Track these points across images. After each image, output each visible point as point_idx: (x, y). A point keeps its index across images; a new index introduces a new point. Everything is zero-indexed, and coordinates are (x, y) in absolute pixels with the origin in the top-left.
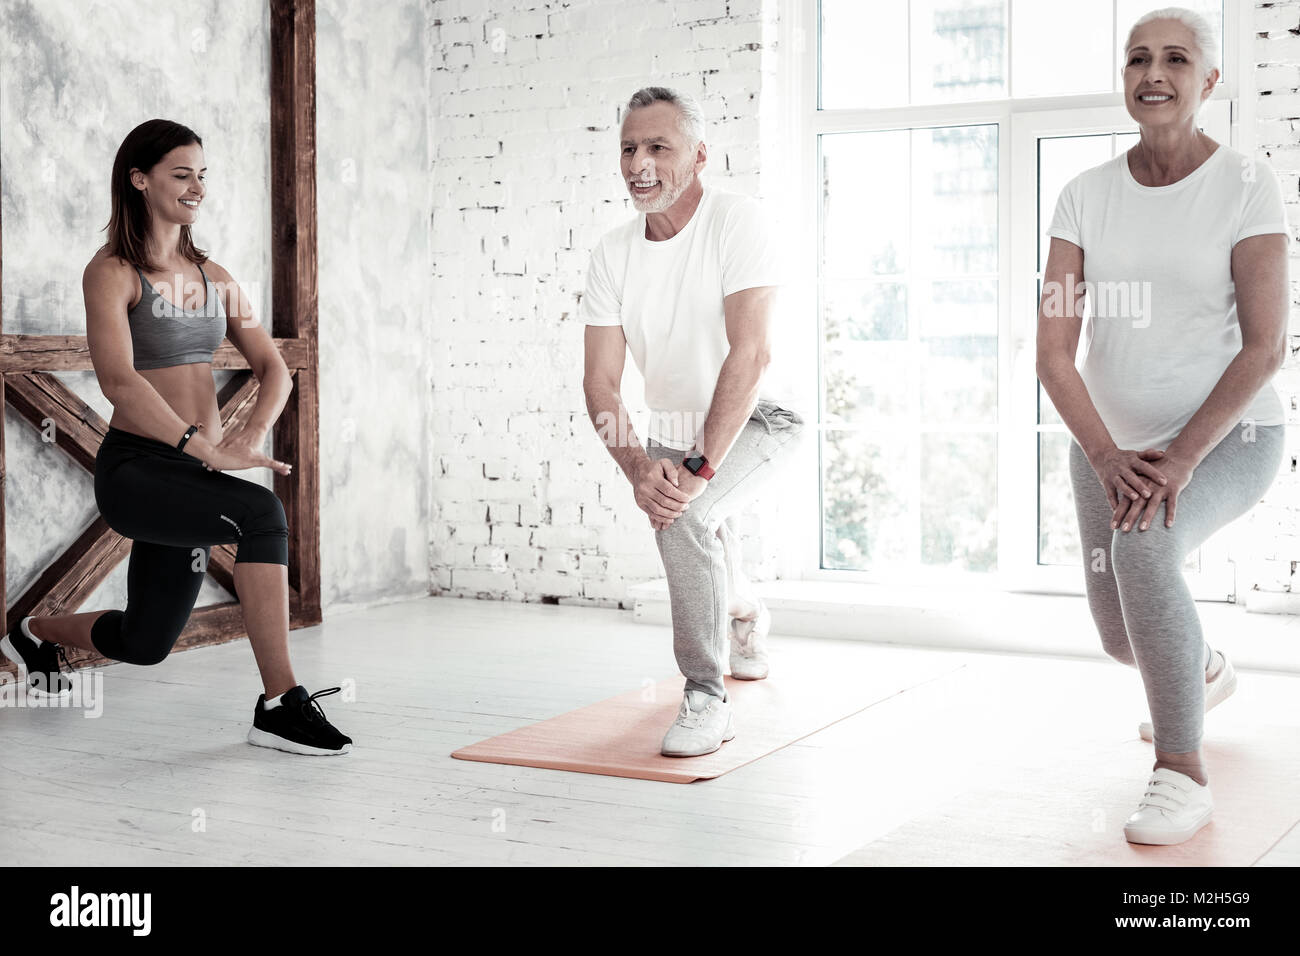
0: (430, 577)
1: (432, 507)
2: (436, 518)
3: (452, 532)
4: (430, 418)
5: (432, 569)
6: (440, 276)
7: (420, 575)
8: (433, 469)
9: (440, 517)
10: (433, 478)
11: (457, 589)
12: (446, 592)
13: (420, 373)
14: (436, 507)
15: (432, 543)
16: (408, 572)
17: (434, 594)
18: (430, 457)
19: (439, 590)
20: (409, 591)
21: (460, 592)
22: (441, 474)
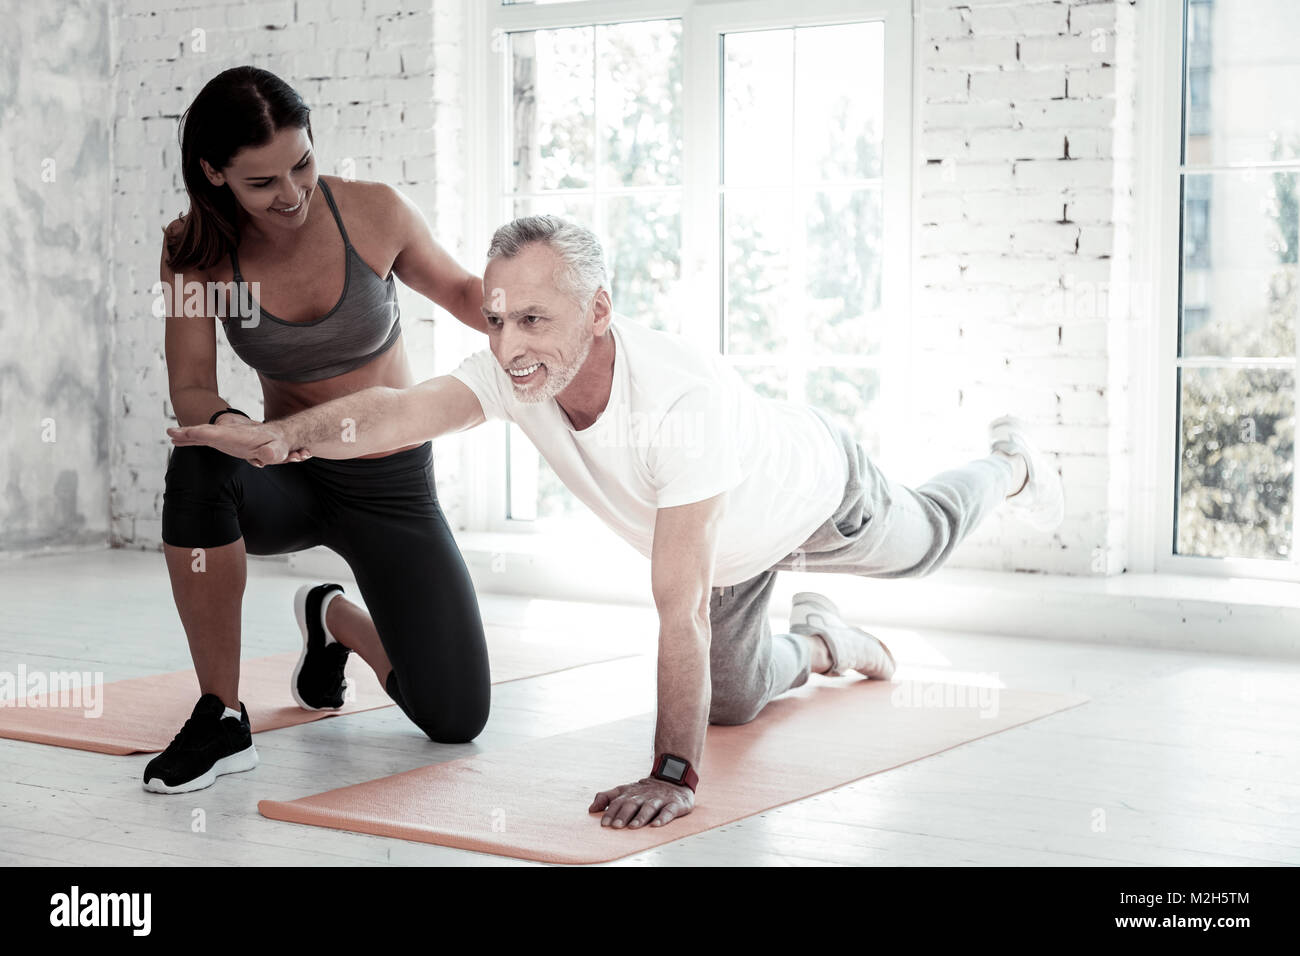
0: (111, 526)
1: (115, 449)
2: (118, 462)
3: (135, 476)
4: (112, 350)
5: (114, 518)
6: (123, 193)
7: (98, 524)
8: (115, 408)
9: (123, 460)
10: (116, 417)
11: (140, 540)
12: (129, 544)
13: (99, 301)
14: (119, 449)
15: (114, 490)
16: (81, 520)
17: (116, 545)
18: (113, 394)
19: (122, 541)
20: (83, 541)
21: (142, 543)
22: (124, 412)
